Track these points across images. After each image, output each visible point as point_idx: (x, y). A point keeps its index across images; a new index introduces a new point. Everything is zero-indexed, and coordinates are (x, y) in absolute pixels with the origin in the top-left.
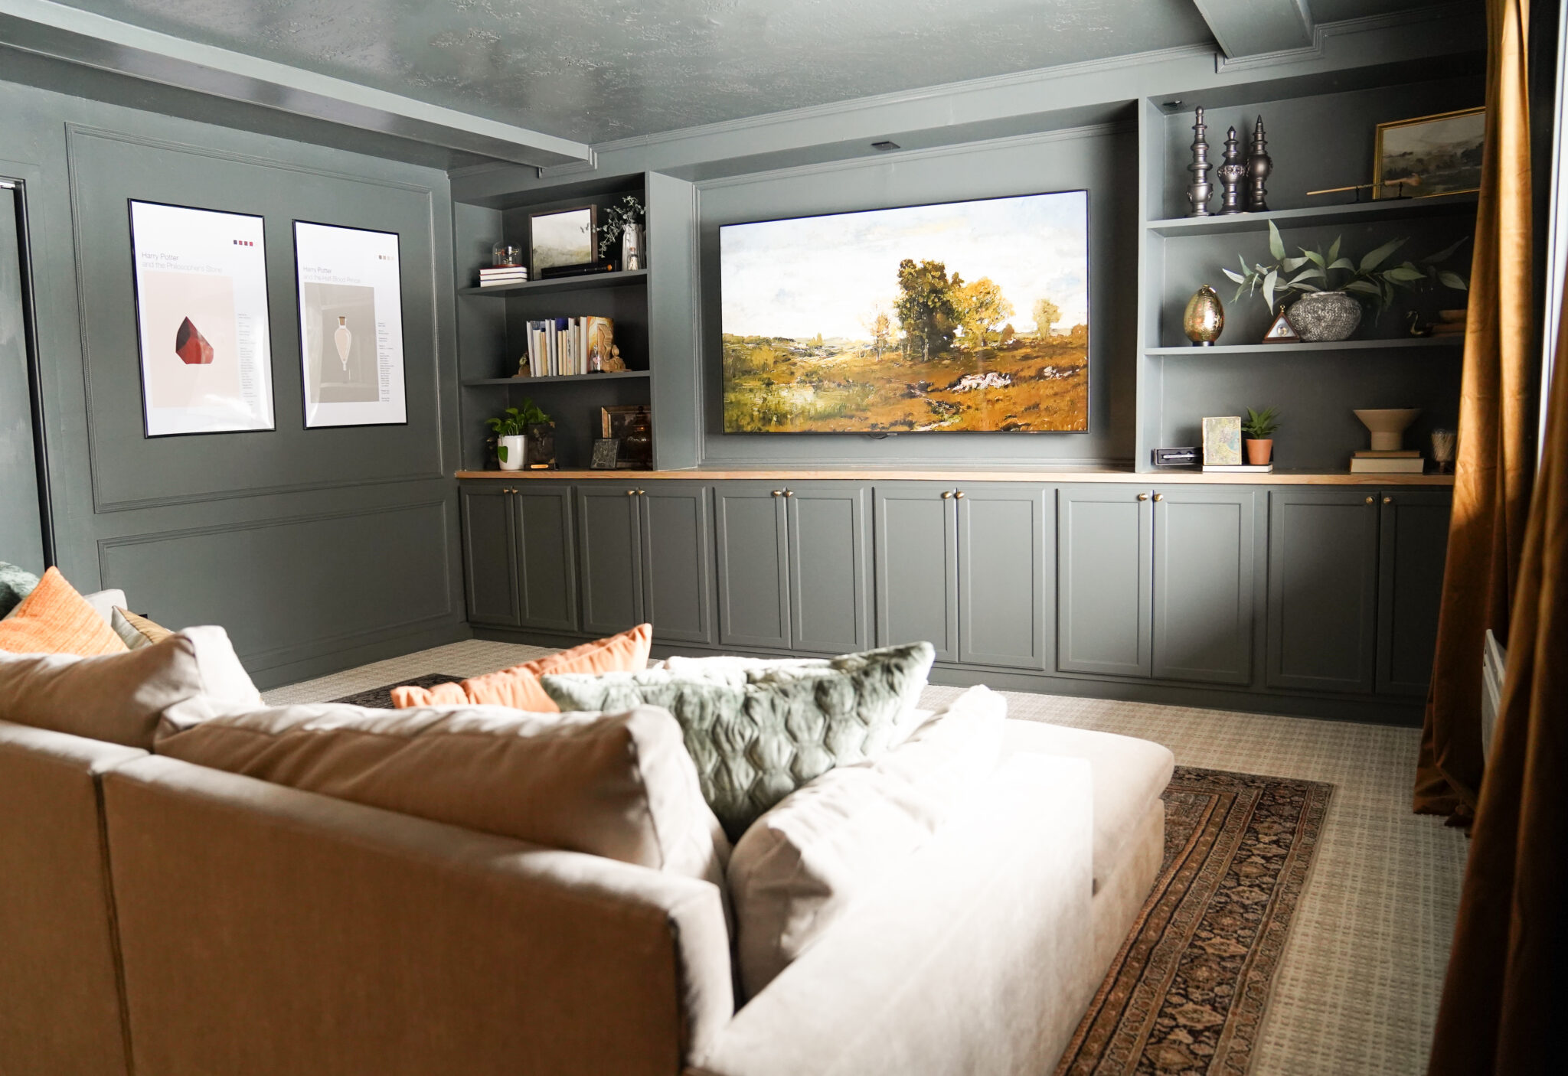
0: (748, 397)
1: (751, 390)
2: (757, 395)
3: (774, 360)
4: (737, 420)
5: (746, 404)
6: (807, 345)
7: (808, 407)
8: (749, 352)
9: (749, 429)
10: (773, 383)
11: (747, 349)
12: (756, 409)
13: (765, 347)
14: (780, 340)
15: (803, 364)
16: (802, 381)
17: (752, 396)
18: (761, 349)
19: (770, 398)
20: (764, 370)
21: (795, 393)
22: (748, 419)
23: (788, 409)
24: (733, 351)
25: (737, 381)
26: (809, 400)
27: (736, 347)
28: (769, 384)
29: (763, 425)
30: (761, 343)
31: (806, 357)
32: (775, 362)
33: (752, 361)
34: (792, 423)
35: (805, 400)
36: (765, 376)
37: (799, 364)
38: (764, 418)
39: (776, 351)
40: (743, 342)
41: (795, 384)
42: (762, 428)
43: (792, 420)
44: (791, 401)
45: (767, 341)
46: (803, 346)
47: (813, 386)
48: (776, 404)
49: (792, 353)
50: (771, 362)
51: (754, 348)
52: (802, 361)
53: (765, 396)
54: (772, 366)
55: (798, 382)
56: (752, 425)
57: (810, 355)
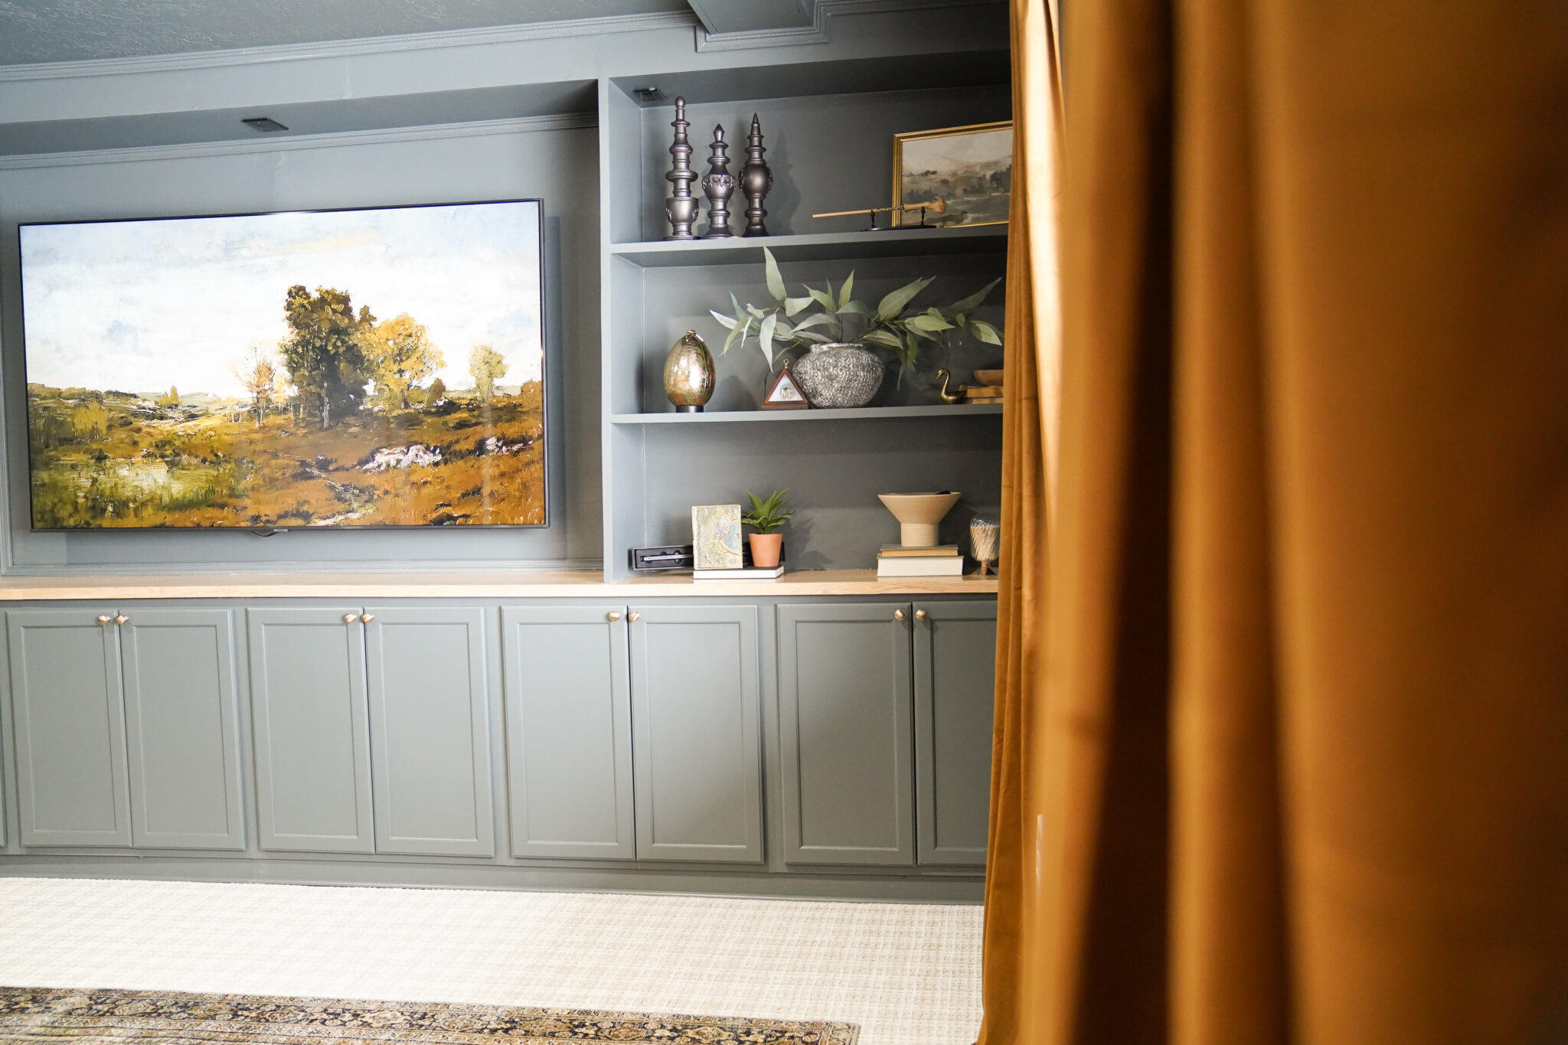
0: (70, 476)
1: (73, 467)
2: (83, 474)
3: (107, 424)
4: (52, 511)
5: (66, 488)
6: (156, 403)
7: (159, 492)
8: (69, 411)
9: (71, 522)
10: (106, 457)
11: (67, 407)
12: (82, 494)
13: (94, 405)
14: (117, 394)
15: (151, 430)
16: (148, 455)
17: (75, 475)
18: (87, 407)
19: (102, 477)
20: (92, 438)
21: (140, 471)
22: (69, 508)
23: (130, 494)
24: (45, 409)
25: (53, 453)
26: (160, 482)
27: (50, 403)
28: (100, 458)
29: (94, 517)
30: (87, 398)
31: (155, 421)
32: (110, 427)
33: (74, 424)
34: (136, 516)
35: (155, 481)
36: (95, 446)
37: (145, 430)
38: (93, 508)
39: (110, 410)
40: (59, 396)
41: (140, 459)
42: (92, 521)
43: (136, 510)
44: (135, 483)
45: (97, 396)
46: (152, 405)
47: (166, 462)
48: (111, 488)
49: (135, 415)
50: (103, 427)
51: (76, 406)
52: (148, 426)
53: (95, 475)
54: (105, 432)
55: (144, 457)
56: (77, 517)
57: (162, 418)
